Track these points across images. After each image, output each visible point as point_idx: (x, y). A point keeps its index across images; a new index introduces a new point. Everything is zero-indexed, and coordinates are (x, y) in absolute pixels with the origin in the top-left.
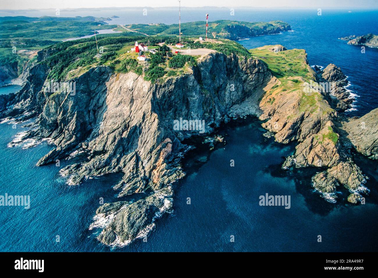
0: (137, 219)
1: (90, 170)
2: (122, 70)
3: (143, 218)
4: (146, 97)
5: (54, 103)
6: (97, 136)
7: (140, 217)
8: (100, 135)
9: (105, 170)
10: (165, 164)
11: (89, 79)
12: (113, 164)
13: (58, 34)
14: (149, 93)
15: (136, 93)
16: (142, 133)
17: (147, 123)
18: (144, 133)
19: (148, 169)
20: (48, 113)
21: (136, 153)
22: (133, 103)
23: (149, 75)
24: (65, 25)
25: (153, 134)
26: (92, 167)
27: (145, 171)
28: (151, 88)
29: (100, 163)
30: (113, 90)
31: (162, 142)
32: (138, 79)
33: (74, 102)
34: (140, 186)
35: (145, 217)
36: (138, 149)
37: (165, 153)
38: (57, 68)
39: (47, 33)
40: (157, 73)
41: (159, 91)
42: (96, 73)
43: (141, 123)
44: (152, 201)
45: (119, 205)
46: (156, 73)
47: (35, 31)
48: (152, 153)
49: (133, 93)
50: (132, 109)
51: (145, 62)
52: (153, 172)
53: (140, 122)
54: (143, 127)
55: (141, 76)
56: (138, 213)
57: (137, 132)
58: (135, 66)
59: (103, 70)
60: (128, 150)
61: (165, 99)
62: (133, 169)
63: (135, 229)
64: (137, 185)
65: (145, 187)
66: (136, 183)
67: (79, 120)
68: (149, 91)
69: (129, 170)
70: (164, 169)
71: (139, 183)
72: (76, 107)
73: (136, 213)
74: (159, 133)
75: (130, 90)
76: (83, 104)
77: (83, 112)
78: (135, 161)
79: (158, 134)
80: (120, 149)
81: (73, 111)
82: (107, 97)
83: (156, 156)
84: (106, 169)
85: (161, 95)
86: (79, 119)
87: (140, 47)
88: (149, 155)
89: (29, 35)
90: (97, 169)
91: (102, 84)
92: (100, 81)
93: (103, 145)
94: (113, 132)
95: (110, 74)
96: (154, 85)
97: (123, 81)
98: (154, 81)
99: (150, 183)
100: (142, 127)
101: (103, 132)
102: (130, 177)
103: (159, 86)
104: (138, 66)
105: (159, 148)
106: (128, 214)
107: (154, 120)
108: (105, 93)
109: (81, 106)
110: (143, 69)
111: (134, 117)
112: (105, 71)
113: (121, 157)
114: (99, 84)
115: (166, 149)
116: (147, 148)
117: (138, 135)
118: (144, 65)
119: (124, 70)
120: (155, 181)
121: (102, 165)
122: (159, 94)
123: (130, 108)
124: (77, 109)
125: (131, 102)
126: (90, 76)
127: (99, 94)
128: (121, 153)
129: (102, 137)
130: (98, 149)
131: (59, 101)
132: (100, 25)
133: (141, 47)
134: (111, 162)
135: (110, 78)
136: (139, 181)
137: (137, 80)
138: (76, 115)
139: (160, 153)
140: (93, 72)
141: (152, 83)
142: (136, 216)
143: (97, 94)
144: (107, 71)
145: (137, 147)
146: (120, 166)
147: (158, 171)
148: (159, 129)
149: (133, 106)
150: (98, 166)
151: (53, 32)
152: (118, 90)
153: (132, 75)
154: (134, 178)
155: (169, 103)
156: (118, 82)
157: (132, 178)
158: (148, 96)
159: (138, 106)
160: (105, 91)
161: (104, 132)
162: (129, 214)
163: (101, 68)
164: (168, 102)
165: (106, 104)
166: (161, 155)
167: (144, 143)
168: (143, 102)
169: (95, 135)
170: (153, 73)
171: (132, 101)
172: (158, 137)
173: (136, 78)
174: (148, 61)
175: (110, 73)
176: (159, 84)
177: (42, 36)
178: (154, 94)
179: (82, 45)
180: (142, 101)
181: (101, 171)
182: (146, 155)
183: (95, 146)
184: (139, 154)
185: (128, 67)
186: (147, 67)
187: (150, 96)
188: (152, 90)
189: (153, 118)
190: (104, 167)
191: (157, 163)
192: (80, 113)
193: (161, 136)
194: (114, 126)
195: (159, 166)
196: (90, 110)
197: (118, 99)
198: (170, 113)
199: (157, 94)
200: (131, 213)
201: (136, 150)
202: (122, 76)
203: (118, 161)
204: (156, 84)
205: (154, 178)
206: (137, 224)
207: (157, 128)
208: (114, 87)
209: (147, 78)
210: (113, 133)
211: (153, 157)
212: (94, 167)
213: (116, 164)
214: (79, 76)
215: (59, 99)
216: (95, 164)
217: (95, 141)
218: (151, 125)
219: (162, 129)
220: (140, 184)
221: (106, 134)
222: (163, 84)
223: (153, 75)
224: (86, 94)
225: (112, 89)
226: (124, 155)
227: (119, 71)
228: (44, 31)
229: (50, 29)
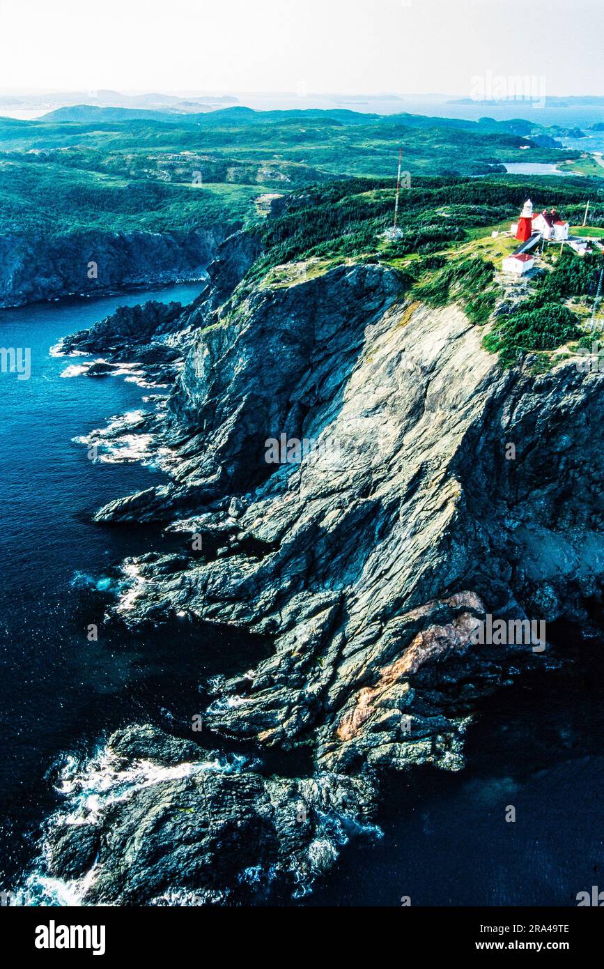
0: (180, 841)
1: (191, 592)
2: (433, 293)
3: (201, 851)
4: (462, 412)
5: (207, 352)
6: (281, 492)
7: (195, 841)
8: (287, 493)
9: (230, 613)
10: (406, 686)
11: (321, 301)
12: (259, 604)
13: (387, 162)
14: (475, 400)
15: (437, 386)
16: (391, 536)
17: (419, 507)
18: (395, 541)
19: (347, 676)
20: (191, 380)
21: (343, 598)
22: (418, 419)
23: (503, 331)
24: (425, 139)
25: (418, 553)
26: (199, 586)
27: (333, 678)
28: (490, 381)
29: (223, 583)
30: (376, 358)
31: (440, 595)
32: (467, 334)
33: (250, 364)
34: (283, 721)
35: (207, 851)
36: (355, 586)
37: (435, 644)
38: (277, 253)
39: (361, 157)
40: (541, 331)
41: (515, 401)
42: (348, 286)
43: (399, 499)
44: (275, 804)
45: (181, 752)
46: (535, 329)
47: (336, 148)
48: (389, 625)
49: (429, 382)
50: (408, 439)
51: (516, 280)
52: (356, 695)
53: (397, 496)
54: (401, 518)
55: (477, 328)
56: (197, 822)
57: (374, 528)
58: (478, 286)
59: (370, 281)
60: (324, 578)
61: (528, 439)
62: (303, 650)
63: (155, 872)
64: (276, 714)
65: (297, 737)
66: (277, 704)
67: (245, 425)
68: (477, 391)
69: (292, 647)
70: (393, 701)
71: (285, 709)
72: (252, 381)
73: (194, 818)
74: (439, 560)
75: (423, 369)
76: (275, 375)
77: (267, 402)
78: (321, 626)
79: (434, 564)
80: (298, 565)
81: (238, 390)
82: (353, 376)
83: (393, 640)
84: (233, 608)
85: (518, 418)
86: (247, 419)
87: (540, 224)
88: (375, 628)
89: (316, 158)
90: (210, 600)
91: (355, 328)
92: (350, 316)
93: (279, 527)
94: (324, 496)
95: (389, 300)
96: (506, 373)
97: (415, 334)
98: (513, 357)
99: (325, 730)
100: (398, 513)
101: (298, 486)
102: (275, 674)
103: (521, 383)
104: (489, 289)
105: (416, 618)
106: (168, 805)
107: (445, 505)
108: (351, 360)
109: (267, 381)
110: (498, 304)
111: (400, 469)
112: (377, 287)
113: (294, 589)
114: (344, 324)
115: (443, 632)
116: (380, 597)
117: (373, 539)
118: (509, 290)
119: (439, 297)
120: (344, 732)
121: (227, 593)
122: (511, 411)
123: (402, 435)
124: (253, 388)
125: (411, 414)
126: (325, 293)
127: (334, 357)
128: (300, 580)
129: (290, 499)
130: (261, 534)
131: (219, 349)
132: (525, 147)
133: (545, 223)
134: (259, 594)
135: (383, 313)
136: (291, 705)
137: (460, 340)
138: (241, 406)
139: (414, 636)
140: (337, 280)
141: (501, 364)
142: (185, 829)
143: (331, 355)
144: (384, 287)
145: (356, 579)
146: (279, 621)
147: (374, 698)
148: (444, 544)
149: (414, 430)
150: (215, 592)
151: (380, 154)
152: (389, 358)
153: (453, 316)
154: (285, 682)
155: (543, 457)
156: (403, 331)
157: (280, 680)
158: (469, 410)
159: (426, 434)
160: (353, 354)
161: (301, 485)
162: (172, 808)
163: (366, 271)
164: (537, 452)
165: (341, 396)
166: (414, 647)
167: (381, 576)
168: (445, 426)
169: (276, 487)
170: (526, 326)
171: (417, 410)
172: (429, 573)
173: (461, 331)
174: (534, 279)
175: (390, 294)
176: (527, 373)
177: (346, 163)
178: (493, 408)
179: (386, 196)
180: (444, 422)
181: (217, 610)
182: (366, 621)
183: (260, 519)
184: (351, 607)
185: (456, 288)
186: (516, 301)
187: (475, 411)
188: (490, 391)
189: (443, 496)
190: (233, 600)
191: (388, 669)
192: (259, 403)
193: (446, 575)
194: (334, 476)
195: (388, 682)
196: (293, 403)
197: (380, 390)
198: (540, 498)
199: (507, 409)
200: (182, 807)
201: (348, 590)
202: (421, 315)
203: (280, 601)
204: (516, 369)
205: (345, 717)
206: (171, 861)
207: (439, 538)
208: (385, 345)
209: (493, 343)
210: (323, 500)
211: (383, 638)
212: (204, 587)
213: (269, 606)
214: (292, 285)
215: (220, 344)
216: (210, 580)
217: (267, 504)
218: (428, 519)
219: (459, 551)
220: (288, 715)
221: (305, 492)
222: (539, 379)
223: (518, 335)
224: (297, 347)
225: (376, 351)
226: (303, 589)
227: (421, 295)
228: (359, 149)
229: (379, 146)
